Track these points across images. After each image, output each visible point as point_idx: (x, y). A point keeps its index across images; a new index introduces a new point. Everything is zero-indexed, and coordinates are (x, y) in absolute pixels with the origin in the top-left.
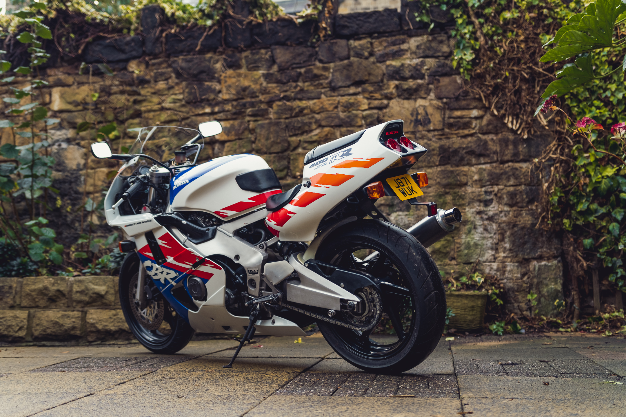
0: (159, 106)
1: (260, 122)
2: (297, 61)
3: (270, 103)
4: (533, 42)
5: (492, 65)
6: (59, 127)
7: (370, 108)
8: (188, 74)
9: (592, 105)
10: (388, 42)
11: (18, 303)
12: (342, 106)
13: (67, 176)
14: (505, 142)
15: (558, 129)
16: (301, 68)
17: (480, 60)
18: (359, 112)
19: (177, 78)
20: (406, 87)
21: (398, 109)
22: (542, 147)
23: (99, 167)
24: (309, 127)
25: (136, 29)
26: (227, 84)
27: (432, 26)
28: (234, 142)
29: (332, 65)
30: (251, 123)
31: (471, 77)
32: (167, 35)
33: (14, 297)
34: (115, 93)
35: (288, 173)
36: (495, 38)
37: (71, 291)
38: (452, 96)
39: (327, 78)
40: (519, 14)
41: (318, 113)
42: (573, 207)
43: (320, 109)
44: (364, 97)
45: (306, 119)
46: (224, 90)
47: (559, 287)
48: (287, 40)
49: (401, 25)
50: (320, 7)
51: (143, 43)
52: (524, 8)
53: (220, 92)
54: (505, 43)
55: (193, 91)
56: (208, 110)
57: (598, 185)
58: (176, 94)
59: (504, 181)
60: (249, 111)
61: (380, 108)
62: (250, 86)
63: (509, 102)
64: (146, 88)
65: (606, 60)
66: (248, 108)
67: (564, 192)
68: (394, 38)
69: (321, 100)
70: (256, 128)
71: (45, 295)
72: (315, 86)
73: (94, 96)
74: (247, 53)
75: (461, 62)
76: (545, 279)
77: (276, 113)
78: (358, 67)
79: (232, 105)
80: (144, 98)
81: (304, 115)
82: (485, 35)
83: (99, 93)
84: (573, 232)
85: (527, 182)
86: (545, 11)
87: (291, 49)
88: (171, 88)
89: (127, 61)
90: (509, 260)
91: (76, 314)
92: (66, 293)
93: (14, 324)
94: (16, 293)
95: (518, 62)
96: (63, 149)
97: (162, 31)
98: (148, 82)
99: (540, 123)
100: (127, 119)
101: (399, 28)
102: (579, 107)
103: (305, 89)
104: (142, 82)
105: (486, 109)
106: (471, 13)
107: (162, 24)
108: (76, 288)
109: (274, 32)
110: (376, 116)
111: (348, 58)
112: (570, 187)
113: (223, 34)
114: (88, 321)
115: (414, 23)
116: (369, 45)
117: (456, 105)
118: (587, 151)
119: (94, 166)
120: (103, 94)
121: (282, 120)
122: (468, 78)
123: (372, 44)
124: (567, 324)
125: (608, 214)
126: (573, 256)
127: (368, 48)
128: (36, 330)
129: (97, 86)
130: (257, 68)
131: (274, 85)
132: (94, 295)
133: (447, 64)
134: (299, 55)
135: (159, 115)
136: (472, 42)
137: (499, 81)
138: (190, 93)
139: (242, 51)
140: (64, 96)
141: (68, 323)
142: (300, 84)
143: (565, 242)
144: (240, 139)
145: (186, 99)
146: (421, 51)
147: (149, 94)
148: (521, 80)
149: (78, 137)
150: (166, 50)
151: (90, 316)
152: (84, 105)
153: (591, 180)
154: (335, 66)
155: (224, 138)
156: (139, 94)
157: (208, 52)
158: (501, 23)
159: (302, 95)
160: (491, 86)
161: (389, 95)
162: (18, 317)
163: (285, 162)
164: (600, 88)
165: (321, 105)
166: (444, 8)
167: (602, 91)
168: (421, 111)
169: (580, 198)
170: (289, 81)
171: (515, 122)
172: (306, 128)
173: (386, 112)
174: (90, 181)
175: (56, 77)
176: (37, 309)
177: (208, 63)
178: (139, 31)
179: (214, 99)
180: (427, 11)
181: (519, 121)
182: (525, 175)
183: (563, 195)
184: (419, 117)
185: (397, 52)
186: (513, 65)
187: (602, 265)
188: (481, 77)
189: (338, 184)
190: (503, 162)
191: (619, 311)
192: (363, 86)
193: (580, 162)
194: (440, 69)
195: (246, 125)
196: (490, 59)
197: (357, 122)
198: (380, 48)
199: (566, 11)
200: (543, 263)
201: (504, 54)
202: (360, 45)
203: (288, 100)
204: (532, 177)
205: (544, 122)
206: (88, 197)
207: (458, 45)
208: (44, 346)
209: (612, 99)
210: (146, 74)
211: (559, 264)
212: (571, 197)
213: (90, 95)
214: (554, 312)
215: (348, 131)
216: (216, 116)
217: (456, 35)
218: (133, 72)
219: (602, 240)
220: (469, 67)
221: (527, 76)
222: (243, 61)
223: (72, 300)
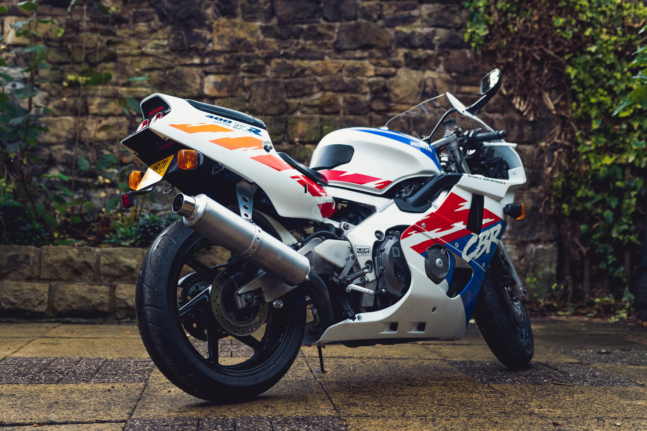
0: (139, 51)
1: (256, 80)
2: (300, 16)
3: (268, 59)
4: (546, 24)
5: (505, 43)
6: (13, 63)
7: (376, 75)
8: (174, 17)
9: (596, 93)
10: (397, 5)
11: (37, 274)
12: (347, 70)
14: (511, 123)
15: (563, 113)
16: (303, 23)
17: (492, 36)
18: (364, 78)
19: (161, 20)
20: (415, 56)
21: (406, 78)
22: (546, 131)
23: (62, 115)
24: (311, 89)
26: (219, 33)
28: (226, 100)
29: (338, 24)
30: (246, 80)
31: (483, 53)
33: (32, 268)
34: (85, 31)
35: (284, 137)
36: (510, 15)
37: (98, 263)
38: (462, 70)
39: (331, 38)
41: (320, 76)
42: (574, 192)
43: (323, 71)
44: (371, 63)
45: (307, 81)
46: (216, 40)
47: (553, 271)
53: (211, 41)
54: (519, 21)
55: (180, 37)
56: (197, 61)
57: (596, 173)
58: (159, 39)
60: (243, 65)
61: (387, 76)
62: (245, 38)
63: (518, 83)
64: (124, 28)
65: (612, 50)
66: (243, 63)
67: (567, 178)
68: (404, 3)
69: (324, 62)
70: (251, 85)
71: (68, 266)
72: (318, 45)
73: (59, 31)
74: (244, 1)
75: (473, 36)
76: (541, 262)
78: (366, 30)
79: (225, 58)
80: (120, 39)
81: (305, 76)
82: (499, 11)
83: (65, 28)
84: (571, 217)
87: (294, 3)
88: (153, 31)
90: (508, 242)
91: (104, 288)
92: (93, 265)
93: (33, 297)
94: (34, 264)
95: (530, 42)
98: (126, 21)
99: (546, 106)
100: (99, 63)
103: (308, 48)
104: (119, 20)
108: (103, 260)
110: (382, 84)
111: (355, 18)
112: (571, 173)
114: (117, 296)
116: (378, 8)
117: (464, 79)
118: (588, 139)
119: (56, 113)
120: (70, 30)
122: (479, 53)
123: (381, 6)
124: (563, 308)
125: (603, 202)
126: (570, 241)
127: (377, 10)
128: (59, 305)
129: (62, 20)
130: (254, 19)
131: (273, 40)
132: (125, 269)
133: (458, 37)
134: (303, 9)
135: (139, 61)
136: (487, 16)
137: (510, 60)
138: (176, 39)
141: (96, 298)
142: (302, 41)
143: (562, 227)
144: (232, 96)
145: (172, 46)
146: (432, 20)
147: (126, 36)
148: (532, 62)
149: (37, 78)
151: (120, 292)
152: (47, 41)
153: (590, 168)
154: (341, 26)
155: (215, 93)
156: (114, 35)
159: (304, 54)
160: (502, 64)
161: (397, 64)
162: (37, 290)
163: (282, 126)
164: (605, 76)
165: (324, 68)
167: (605, 80)
168: (429, 83)
169: (580, 183)
170: (289, 37)
171: (522, 103)
172: (307, 90)
173: (393, 81)
174: (52, 130)
175: (10, 4)
176: (59, 282)
177: (198, 8)
179: (204, 49)
181: (527, 103)
183: (565, 180)
184: (427, 89)
185: (406, 17)
186: (525, 45)
187: (595, 250)
188: (492, 54)
191: (609, 297)
192: (370, 50)
193: (582, 149)
194: (451, 41)
195: (241, 82)
196: (503, 37)
197: (362, 89)
198: (390, 12)
200: (540, 246)
201: (517, 33)
202: (369, 6)
203: (289, 58)
204: (536, 161)
205: (551, 105)
206: (50, 149)
207: (471, 17)
208: (69, 323)
209: (615, 88)
210: (124, 12)
211: (555, 249)
212: (573, 183)
213: (54, 30)
214: (549, 295)
215: (352, 97)
216: (205, 69)
217: (469, 7)
218: (109, 8)
219: (595, 226)
220: (481, 42)
221: (538, 58)
222: (239, 10)
223: (99, 273)
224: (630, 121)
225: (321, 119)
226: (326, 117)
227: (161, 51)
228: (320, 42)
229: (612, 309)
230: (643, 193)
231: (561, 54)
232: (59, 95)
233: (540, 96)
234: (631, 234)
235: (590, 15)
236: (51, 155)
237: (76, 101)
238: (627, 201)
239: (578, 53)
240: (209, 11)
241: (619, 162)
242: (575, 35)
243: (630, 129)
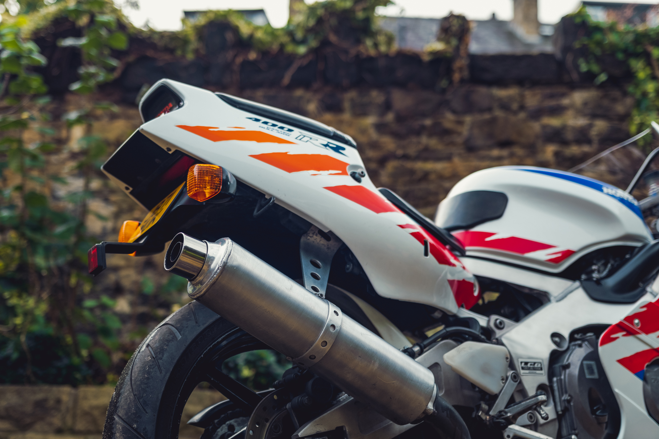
3: (382, 162)
10: (544, 94)
11: (70, 424)
16: (425, 118)
20: (568, 154)
25: (196, 51)
27: (603, 77)
29: (468, 118)
32: (242, 61)
39: (461, 135)
43: (451, 175)
45: (432, 187)
48: (409, 80)
49: (559, 73)
50: (455, 42)
51: (206, 69)
68: (551, 90)
69: (453, 163)
72: (445, 144)
74: (352, 94)
77: (390, 176)
78: (505, 125)
81: (429, 182)
87: (414, 93)
97: (234, 58)
101: (558, 77)
103: (431, 147)
107: (235, 46)
109: (390, 70)
111: (490, 111)
113: (320, 67)
115: (579, 73)
116: (519, 99)
123: (522, 96)
127: (517, 101)
130: (365, 114)
131: (389, 139)
133: (621, 129)
134: (425, 101)
139: (345, 90)
142: (424, 140)
146: (589, 109)
154: (473, 120)
157: (299, 87)
159: (426, 153)
165: (453, 170)
166: (620, 56)
178: (201, 54)
180: (597, 59)
185: (554, 107)
192: (510, 148)
194: (612, 134)
202: (508, 95)
203: (408, 160)
206: (117, 274)
207: (638, 104)
217: (634, 93)
222: (347, 105)
228: (448, 140)
236: (118, 282)
240: (311, 107)
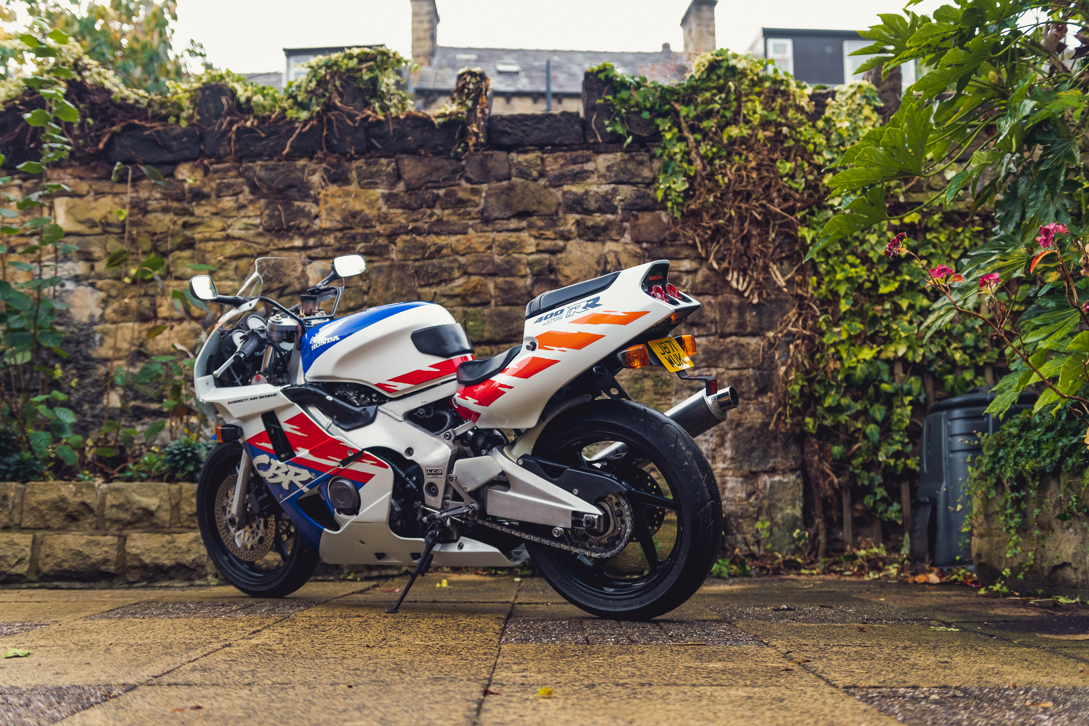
0: (223, 233)
1: (376, 264)
2: (433, 179)
3: (392, 237)
4: (768, 171)
5: (711, 199)
6: (62, 257)
7: (539, 252)
8: (269, 188)
9: (845, 261)
10: (565, 159)
11: (17, 521)
12: (498, 246)
13: (72, 332)
14: (727, 307)
15: (800, 292)
16: (439, 188)
17: (694, 191)
18: (522, 256)
19: (252, 193)
20: (590, 223)
21: (579, 254)
22: (777, 317)
23: (123, 321)
24: (450, 274)
25: (190, 118)
26: (327, 206)
27: (629, 140)
29: (485, 187)
31: (683, 213)
32: (238, 128)
33: (10, 513)
34: (155, 211)
36: (717, 162)
37: (103, 504)
38: (656, 240)
39: (477, 205)
40: (750, 132)
41: (463, 255)
42: (819, 400)
44: (531, 235)
46: (324, 215)
47: (798, 513)
48: (420, 146)
49: (584, 136)
50: (469, 103)
51: (201, 138)
52: (756, 123)
53: (317, 217)
54: (730, 169)
55: (276, 213)
56: (298, 242)
57: (853, 372)
58: (249, 217)
59: (725, 362)
60: (360, 246)
61: (553, 252)
62: (362, 211)
63: (734, 252)
64: (204, 205)
66: (359, 243)
67: (808, 380)
68: (574, 154)
70: (370, 271)
71: (61, 510)
72: (459, 215)
73: (120, 213)
74: (360, 163)
75: (668, 192)
76: (780, 500)
77: (402, 251)
78: (523, 192)
79: (336, 238)
80: (200, 220)
81: (443, 257)
82: (703, 157)
83: (129, 209)
84: (818, 436)
85: (757, 364)
86: (785, 130)
87: (426, 161)
88: (242, 207)
89: (175, 163)
90: (731, 473)
91: (111, 539)
92: (95, 507)
93: (9, 553)
94: (14, 507)
95: (747, 197)
96: (67, 291)
97: (231, 123)
98: (206, 196)
99: (775, 283)
100: (172, 251)
101: (582, 141)
102: (827, 263)
103: (445, 219)
104: (198, 196)
105: (702, 260)
106: (684, 125)
107: (230, 112)
108: (110, 500)
109: (401, 135)
110: (547, 262)
111: (509, 178)
112: (814, 373)
113: (325, 133)
114: (128, 550)
115: (604, 134)
116: (539, 162)
117: (660, 252)
118: (837, 325)
119: (115, 318)
120: (135, 211)
121: (410, 263)
122: (677, 214)
123: (542, 160)
124: (811, 564)
125: (864, 412)
126: (818, 469)
127: (538, 165)
128: (45, 564)
129: (127, 199)
130: (373, 185)
131: (399, 211)
132: (140, 512)
134: (437, 169)
135: (223, 246)
136: (685, 165)
137: (721, 221)
138: (271, 217)
139: (352, 159)
140: (73, 211)
141: (97, 554)
142: (437, 211)
143: (806, 450)
145: (265, 225)
147: (207, 214)
148: (751, 223)
149: (93, 274)
150: (236, 151)
151: (132, 544)
152: (105, 227)
153: (843, 365)
154: (490, 189)
156: (192, 214)
157: (301, 157)
158: (725, 141)
159: (439, 227)
160: (710, 228)
161: (566, 234)
162: (16, 544)
166: (646, 115)
167: (857, 243)
168: (611, 258)
169: (828, 388)
170: (421, 207)
171: (741, 280)
172: (445, 275)
173: (561, 259)
174: (109, 341)
176: (47, 532)
177: (300, 174)
178: (194, 121)
179: (308, 227)
180: (622, 119)
181: (747, 279)
182: (754, 354)
183: (806, 383)
184: (609, 267)
185: (578, 173)
186: (741, 201)
187: (856, 482)
188: (695, 215)
189: (579, 347)
190: (724, 336)
191: (878, 547)
193: (829, 339)
194: (639, 201)
196: (710, 191)
197: (520, 271)
198: (554, 167)
199: (812, 131)
200: (777, 478)
201: (728, 186)
202: (526, 160)
203: (420, 234)
204: (764, 358)
205: (781, 282)
206: (106, 366)
207: (665, 169)
208: (57, 588)
209: (871, 254)
210: (204, 185)
211: (799, 481)
212: (817, 387)
213: (115, 212)
214: (793, 546)
215: (506, 282)
216: (309, 252)
217: (661, 155)
218: (185, 181)
219: (856, 447)
220: (680, 200)
221: (759, 218)
222: (354, 174)
223: (104, 519)
224: (896, 299)
225: (465, 313)
226: (471, 310)
227: (252, 232)
228: (462, 210)
229: (881, 564)
230: (922, 398)
231: (792, 211)
232: (120, 295)
233: (766, 268)
234: (907, 457)
235: (827, 155)
236: (108, 374)
237: (140, 302)
238: (899, 410)
239: (815, 209)
240: (316, 178)
241: (883, 356)
242: (808, 186)
243: (897, 311)
